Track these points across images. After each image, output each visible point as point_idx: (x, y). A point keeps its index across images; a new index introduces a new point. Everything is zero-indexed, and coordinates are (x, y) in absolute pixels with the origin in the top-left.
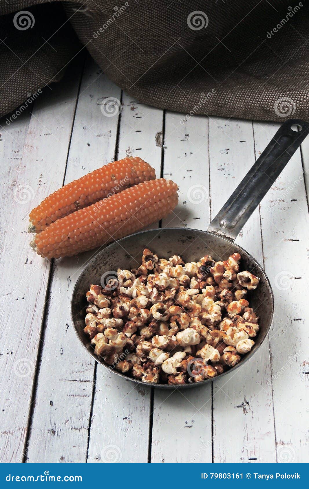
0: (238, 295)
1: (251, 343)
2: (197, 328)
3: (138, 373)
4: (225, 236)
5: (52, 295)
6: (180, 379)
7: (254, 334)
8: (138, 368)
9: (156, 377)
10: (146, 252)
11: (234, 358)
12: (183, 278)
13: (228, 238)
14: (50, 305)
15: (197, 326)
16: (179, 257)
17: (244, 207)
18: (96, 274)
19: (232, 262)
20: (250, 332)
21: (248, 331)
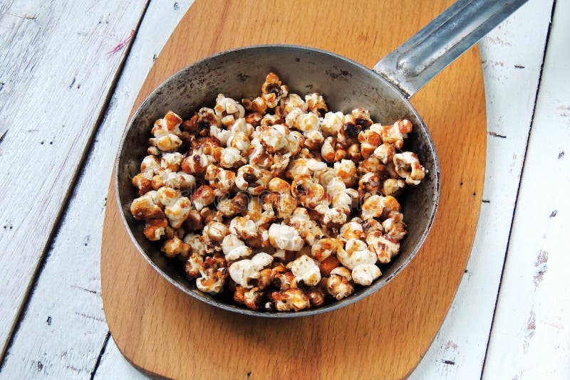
0: (388, 187)
1: (376, 272)
2: (301, 227)
3: (192, 270)
4: (398, 86)
5: (97, 145)
6: (250, 297)
7: (386, 259)
8: (197, 261)
9: (219, 283)
10: (271, 79)
11: (342, 289)
12: (314, 135)
13: (403, 91)
14: (90, 161)
15: (302, 224)
16: (321, 97)
17: (445, 47)
18: (181, 94)
19: (396, 132)
20: (382, 255)
21: (379, 252)
